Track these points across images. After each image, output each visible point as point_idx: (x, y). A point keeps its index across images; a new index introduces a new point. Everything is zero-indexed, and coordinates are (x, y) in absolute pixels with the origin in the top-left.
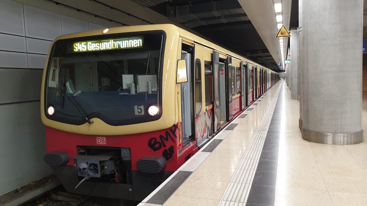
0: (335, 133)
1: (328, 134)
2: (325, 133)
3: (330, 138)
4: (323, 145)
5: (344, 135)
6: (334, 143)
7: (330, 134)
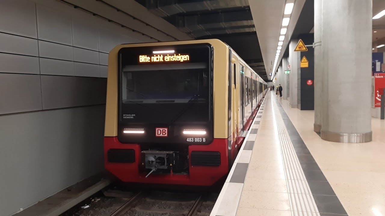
0: (350, 134)
1: (344, 134)
2: (341, 134)
3: (346, 138)
4: (340, 143)
5: (357, 135)
6: (349, 142)
7: (346, 134)
